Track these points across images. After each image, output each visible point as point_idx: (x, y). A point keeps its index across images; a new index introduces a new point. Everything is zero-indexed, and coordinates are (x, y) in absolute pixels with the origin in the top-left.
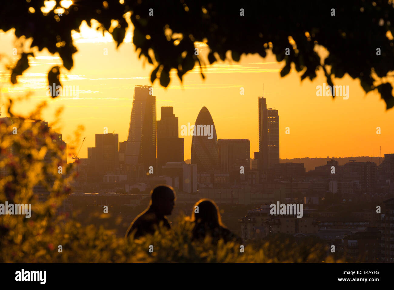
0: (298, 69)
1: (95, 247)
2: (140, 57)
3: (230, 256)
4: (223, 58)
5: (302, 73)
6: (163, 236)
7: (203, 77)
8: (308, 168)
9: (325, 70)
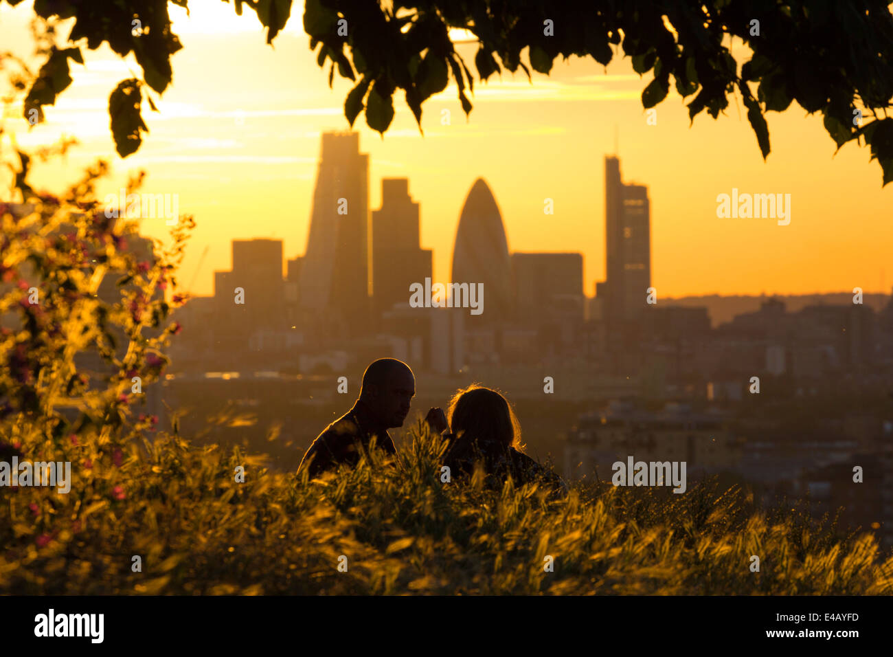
0: (684, 90)
1: (220, 492)
2: (321, 62)
3: (528, 515)
4: (513, 64)
5: (691, 98)
6: (377, 470)
7: (467, 106)
8: (718, 319)
9: (745, 91)
